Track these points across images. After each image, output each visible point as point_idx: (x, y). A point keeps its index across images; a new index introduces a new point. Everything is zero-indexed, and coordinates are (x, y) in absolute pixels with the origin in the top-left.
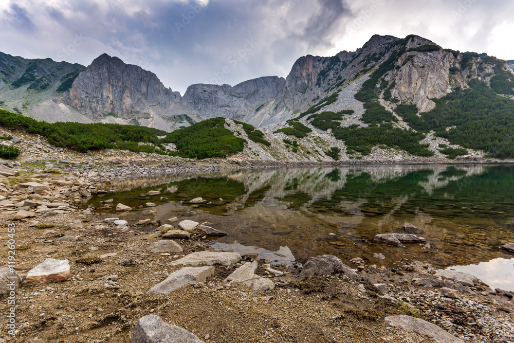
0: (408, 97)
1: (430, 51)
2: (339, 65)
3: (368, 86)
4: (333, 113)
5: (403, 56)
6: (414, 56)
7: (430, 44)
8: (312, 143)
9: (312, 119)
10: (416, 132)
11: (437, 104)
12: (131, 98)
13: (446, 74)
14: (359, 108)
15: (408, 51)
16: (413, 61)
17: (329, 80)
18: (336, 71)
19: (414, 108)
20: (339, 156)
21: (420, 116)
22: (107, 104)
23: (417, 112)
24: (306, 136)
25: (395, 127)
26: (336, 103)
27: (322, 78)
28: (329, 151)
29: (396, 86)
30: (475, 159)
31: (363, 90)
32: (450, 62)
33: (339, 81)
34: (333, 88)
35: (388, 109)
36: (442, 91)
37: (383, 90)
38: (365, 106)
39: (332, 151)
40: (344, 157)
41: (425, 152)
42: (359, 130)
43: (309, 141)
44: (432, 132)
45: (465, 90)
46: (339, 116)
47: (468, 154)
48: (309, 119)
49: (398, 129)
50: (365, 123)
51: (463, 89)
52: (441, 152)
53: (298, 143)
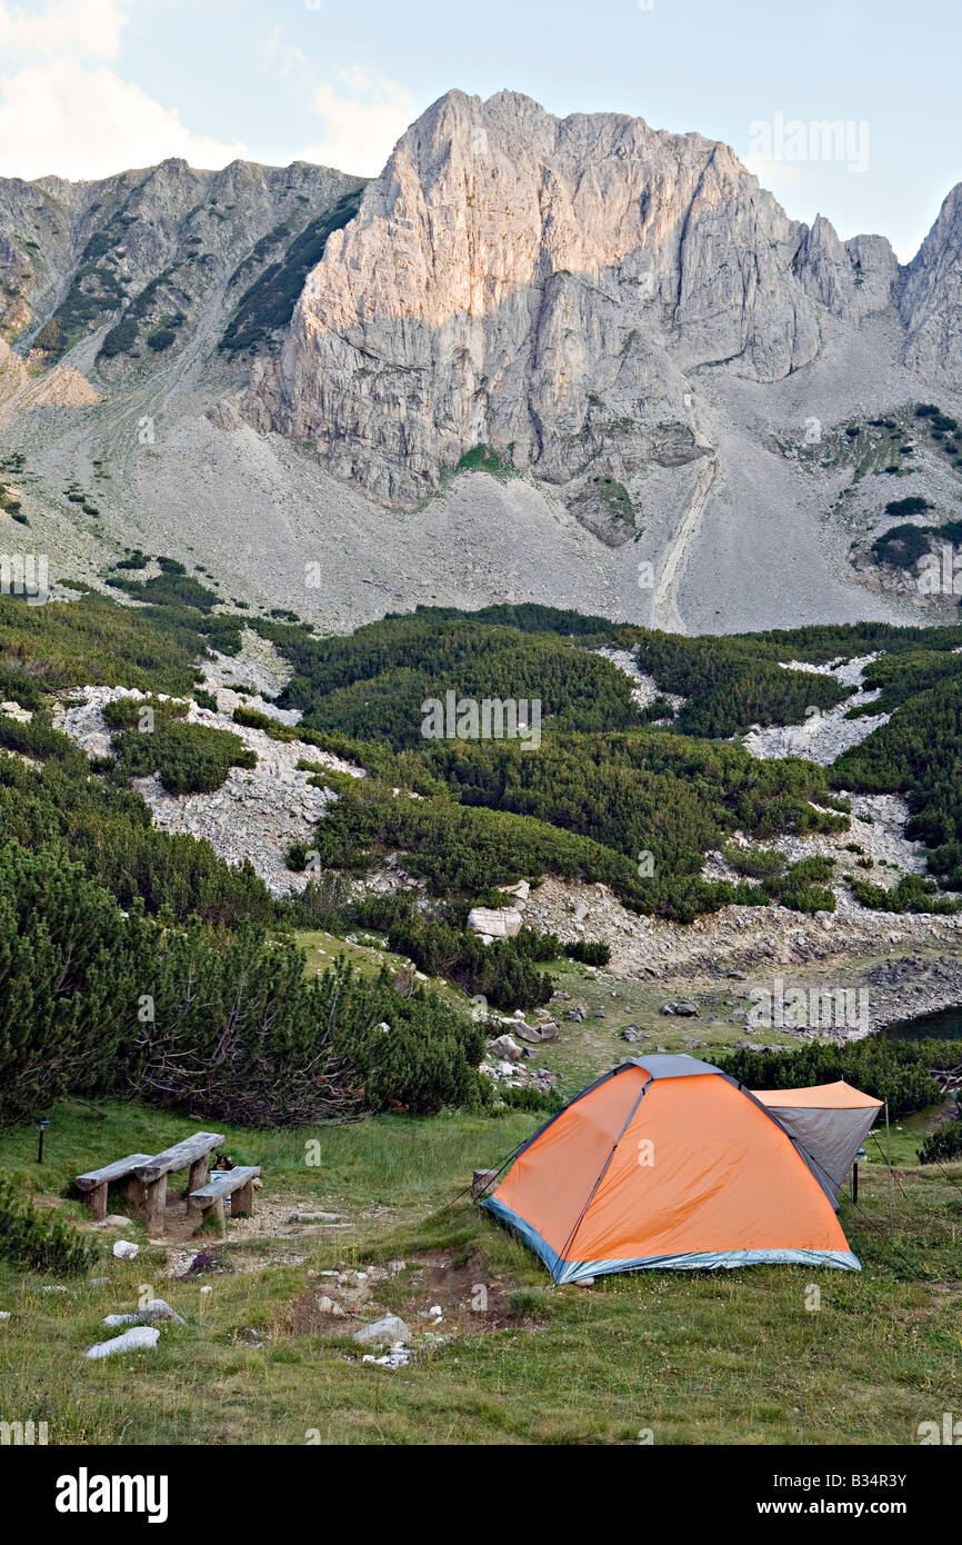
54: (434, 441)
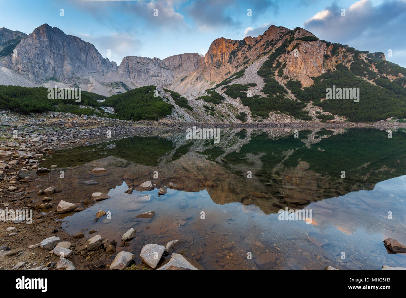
0: (295, 75)
1: (311, 41)
2: (246, 47)
3: (267, 65)
4: (241, 85)
5: (292, 44)
6: (300, 44)
7: (311, 35)
8: (225, 108)
9: (226, 89)
10: (300, 102)
11: (315, 82)
12: (72, 65)
13: (321, 59)
14: (260, 82)
15: (296, 40)
16: (299, 48)
17: (238, 59)
18: (243, 52)
19: (299, 84)
20: (246, 119)
21: (303, 90)
22: (49, 69)
23: (301, 87)
24: (221, 103)
25: (285, 97)
26: (243, 77)
27: (233, 57)
28: (238, 115)
29: (287, 67)
30: (339, 123)
31: (263, 68)
32: (324, 50)
33: (245, 60)
34: (241, 65)
35: (281, 84)
36: (319, 72)
37: (278, 69)
38: (265, 81)
39: (240, 115)
40: (250, 120)
41: (306, 117)
42: (260, 99)
43: (223, 107)
44: (311, 102)
45: (334, 72)
46: (246, 87)
47: (334, 119)
48: (222, 89)
49: (288, 99)
50: (265, 94)
51: (333, 71)
52: (317, 117)
53: (215, 109)
54: (45, 75)
